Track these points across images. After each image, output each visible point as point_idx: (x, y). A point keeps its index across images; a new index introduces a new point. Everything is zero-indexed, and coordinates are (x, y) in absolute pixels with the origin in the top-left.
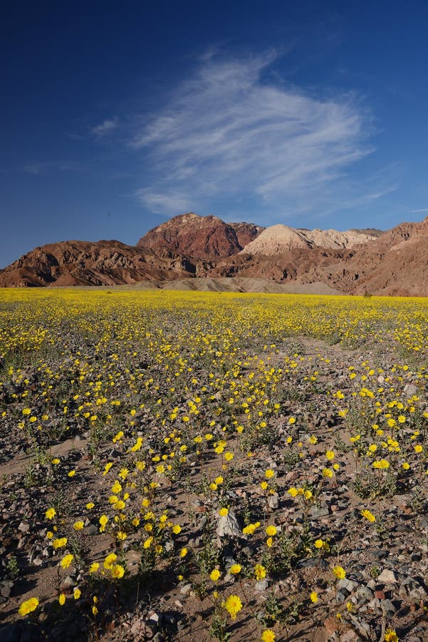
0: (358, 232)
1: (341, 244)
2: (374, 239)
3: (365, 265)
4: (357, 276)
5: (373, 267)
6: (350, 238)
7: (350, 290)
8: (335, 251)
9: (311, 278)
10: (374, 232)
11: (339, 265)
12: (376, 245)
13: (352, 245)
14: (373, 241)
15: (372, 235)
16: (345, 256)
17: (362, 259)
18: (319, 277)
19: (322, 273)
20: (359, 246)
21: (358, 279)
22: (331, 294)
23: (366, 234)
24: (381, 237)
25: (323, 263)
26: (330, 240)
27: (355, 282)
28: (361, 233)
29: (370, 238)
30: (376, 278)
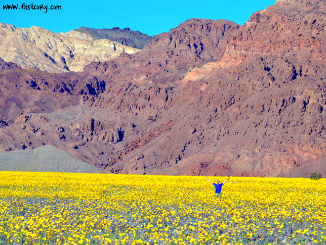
0: (96, 34)
1: (57, 59)
2: (130, 51)
3: (134, 110)
4: (121, 135)
5: (153, 114)
6: (78, 47)
7: (112, 165)
8: (55, 76)
9: (21, 137)
10: (126, 36)
11: (78, 108)
12: (137, 65)
13: (82, 63)
14: (129, 56)
15: (125, 42)
16: (78, 89)
17: (127, 98)
18: (38, 134)
19: (44, 126)
20: (101, 67)
21: (124, 142)
22: (74, 170)
23: (111, 39)
24: (145, 49)
25: (37, 103)
26: (35, 51)
27: (120, 146)
28: (100, 37)
29: (120, 48)
30: (162, 139)
